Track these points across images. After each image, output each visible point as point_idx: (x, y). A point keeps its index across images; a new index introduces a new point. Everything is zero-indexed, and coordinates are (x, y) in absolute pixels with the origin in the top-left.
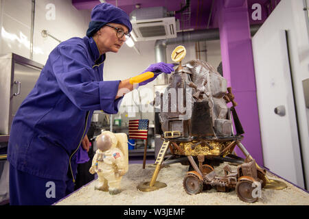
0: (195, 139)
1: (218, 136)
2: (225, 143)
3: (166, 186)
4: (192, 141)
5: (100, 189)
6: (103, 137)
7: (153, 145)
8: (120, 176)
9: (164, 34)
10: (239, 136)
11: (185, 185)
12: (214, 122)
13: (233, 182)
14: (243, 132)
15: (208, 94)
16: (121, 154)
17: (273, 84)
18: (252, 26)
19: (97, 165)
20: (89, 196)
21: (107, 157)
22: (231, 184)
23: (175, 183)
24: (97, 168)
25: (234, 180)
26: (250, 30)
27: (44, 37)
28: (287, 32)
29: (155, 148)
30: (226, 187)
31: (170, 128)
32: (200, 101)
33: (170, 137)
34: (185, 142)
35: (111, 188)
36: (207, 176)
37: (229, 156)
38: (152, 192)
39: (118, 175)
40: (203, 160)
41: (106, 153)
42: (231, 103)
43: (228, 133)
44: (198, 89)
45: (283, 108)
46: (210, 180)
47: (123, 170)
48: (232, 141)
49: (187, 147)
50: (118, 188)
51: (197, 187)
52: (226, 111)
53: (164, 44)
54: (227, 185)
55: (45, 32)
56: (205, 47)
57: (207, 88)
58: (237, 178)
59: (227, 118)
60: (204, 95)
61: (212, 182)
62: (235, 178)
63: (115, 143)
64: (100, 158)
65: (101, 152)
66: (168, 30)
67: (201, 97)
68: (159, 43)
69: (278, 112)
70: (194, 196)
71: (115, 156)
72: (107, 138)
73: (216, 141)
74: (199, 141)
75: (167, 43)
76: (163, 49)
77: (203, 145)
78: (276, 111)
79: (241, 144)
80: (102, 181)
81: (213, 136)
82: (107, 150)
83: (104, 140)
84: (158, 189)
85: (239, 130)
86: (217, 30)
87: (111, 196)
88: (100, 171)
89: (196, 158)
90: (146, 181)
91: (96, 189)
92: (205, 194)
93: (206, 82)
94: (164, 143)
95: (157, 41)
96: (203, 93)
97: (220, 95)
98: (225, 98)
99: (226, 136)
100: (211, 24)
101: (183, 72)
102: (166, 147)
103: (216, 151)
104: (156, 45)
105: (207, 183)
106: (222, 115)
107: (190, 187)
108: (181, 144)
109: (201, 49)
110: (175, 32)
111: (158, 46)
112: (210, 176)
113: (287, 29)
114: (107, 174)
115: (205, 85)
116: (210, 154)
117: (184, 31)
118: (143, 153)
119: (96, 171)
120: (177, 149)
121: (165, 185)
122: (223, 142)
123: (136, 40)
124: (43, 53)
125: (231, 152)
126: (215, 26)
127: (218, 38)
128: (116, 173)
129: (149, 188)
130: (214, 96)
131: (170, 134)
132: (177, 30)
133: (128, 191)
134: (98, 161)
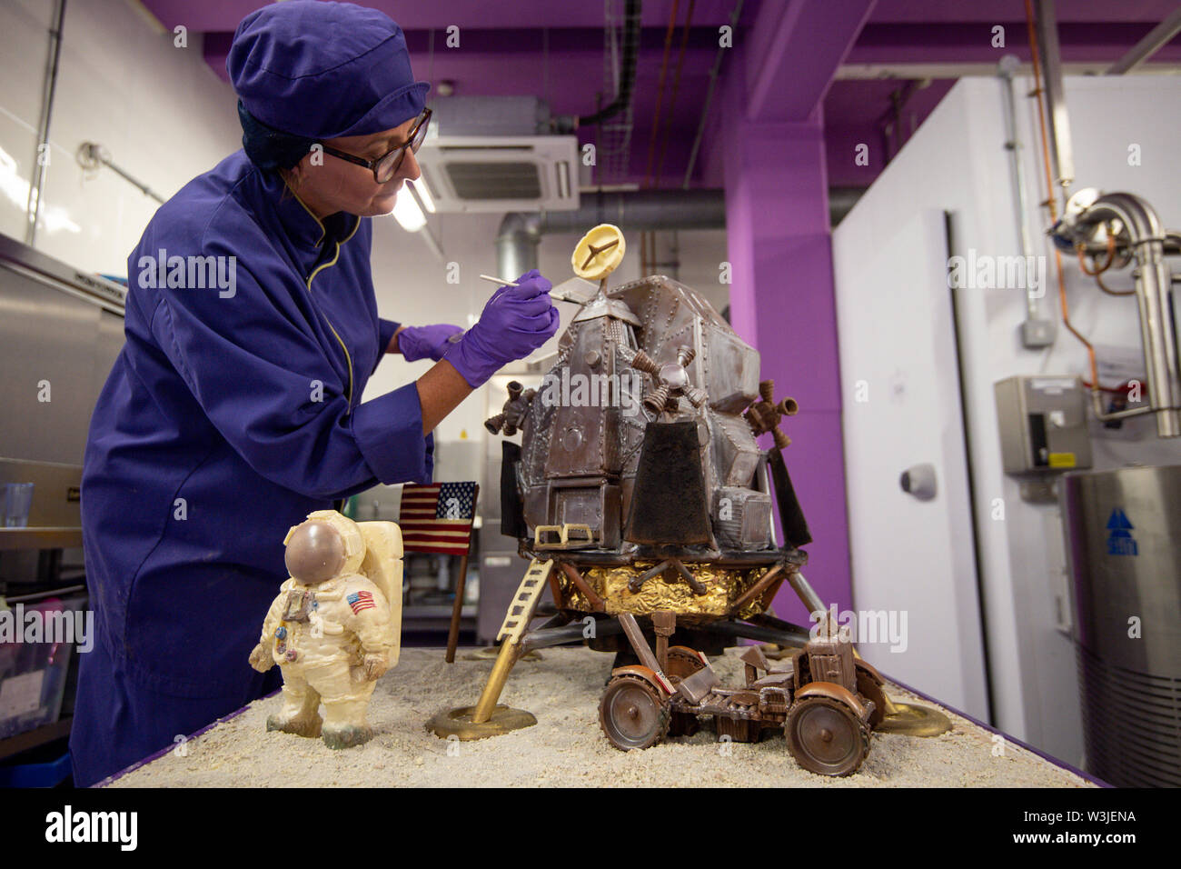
0: (645, 553)
1: (723, 546)
2: (745, 574)
3: (535, 722)
4: (631, 564)
5: (288, 729)
6: (313, 531)
7: (473, 590)
8: (369, 678)
9: (534, 192)
10: (795, 553)
11: (606, 717)
12: (710, 497)
13: (776, 707)
14: (805, 539)
15: (698, 395)
16: (377, 597)
17: (899, 390)
18: (835, 191)
19: (282, 637)
20: (247, 752)
21: (322, 607)
22: (769, 712)
23: (567, 712)
24: (281, 648)
25: (779, 697)
26: (827, 204)
27: (84, 167)
28: (948, 219)
29: (479, 603)
30: (750, 722)
31: (553, 517)
32: (669, 419)
33: (555, 546)
34: (608, 564)
35: (332, 725)
36: (685, 684)
37: (756, 619)
38: (484, 741)
39: (361, 676)
40: (670, 630)
41: (321, 591)
42: (769, 435)
43: (757, 538)
44: (662, 376)
45: (929, 472)
46: (695, 697)
47: (380, 658)
48: (770, 566)
49: (615, 584)
50: (357, 723)
51: (650, 723)
52: (754, 460)
53: (532, 229)
54: (756, 716)
55: (90, 150)
56: (675, 250)
57: (692, 375)
58: (792, 691)
59: (756, 484)
60: (683, 402)
61: (704, 704)
62: (784, 690)
63: (355, 554)
64: (296, 608)
65: (302, 589)
66: (548, 180)
67: (671, 406)
68: (515, 225)
69: (914, 486)
70: (638, 755)
71: (352, 604)
72: (327, 535)
73: (715, 566)
74: (658, 562)
75: (545, 228)
76: (527, 247)
77: (670, 577)
78: (906, 482)
79: (800, 577)
80: (295, 699)
81: (707, 546)
82: (327, 580)
83: (314, 544)
84: (505, 730)
85: (795, 530)
86: (719, 194)
87: (330, 753)
88: (293, 657)
89: (646, 623)
90: (457, 704)
91: (272, 726)
92: (677, 747)
93: (691, 356)
94: (534, 565)
95: (509, 217)
96: (678, 391)
97: (733, 406)
98: (749, 417)
99: (750, 547)
100: (698, 173)
101: (612, 318)
102: (541, 579)
103: (716, 600)
104: (502, 232)
105: (686, 709)
106: (740, 473)
107: (622, 725)
108: (593, 573)
109: (660, 258)
110: (576, 190)
111: (509, 236)
112: (696, 684)
113: (950, 208)
114: (321, 671)
115: (686, 363)
116: (694, 609)
117: (606, 188)
118: (448, 619)
119: (279, 658)
120: (577, 590)
121: (528, 720)
122: (739, 568)
123: (432, 208)
124: (75, 228)
125: (764, 608)
126: (710, 182)
127: (720, 222)
128: (353, 668)
129: (473, 728)
130: (715, 407)
131: (554, 537)
132: (581, 182)
133: (395, 738)
134: (286, 619)
